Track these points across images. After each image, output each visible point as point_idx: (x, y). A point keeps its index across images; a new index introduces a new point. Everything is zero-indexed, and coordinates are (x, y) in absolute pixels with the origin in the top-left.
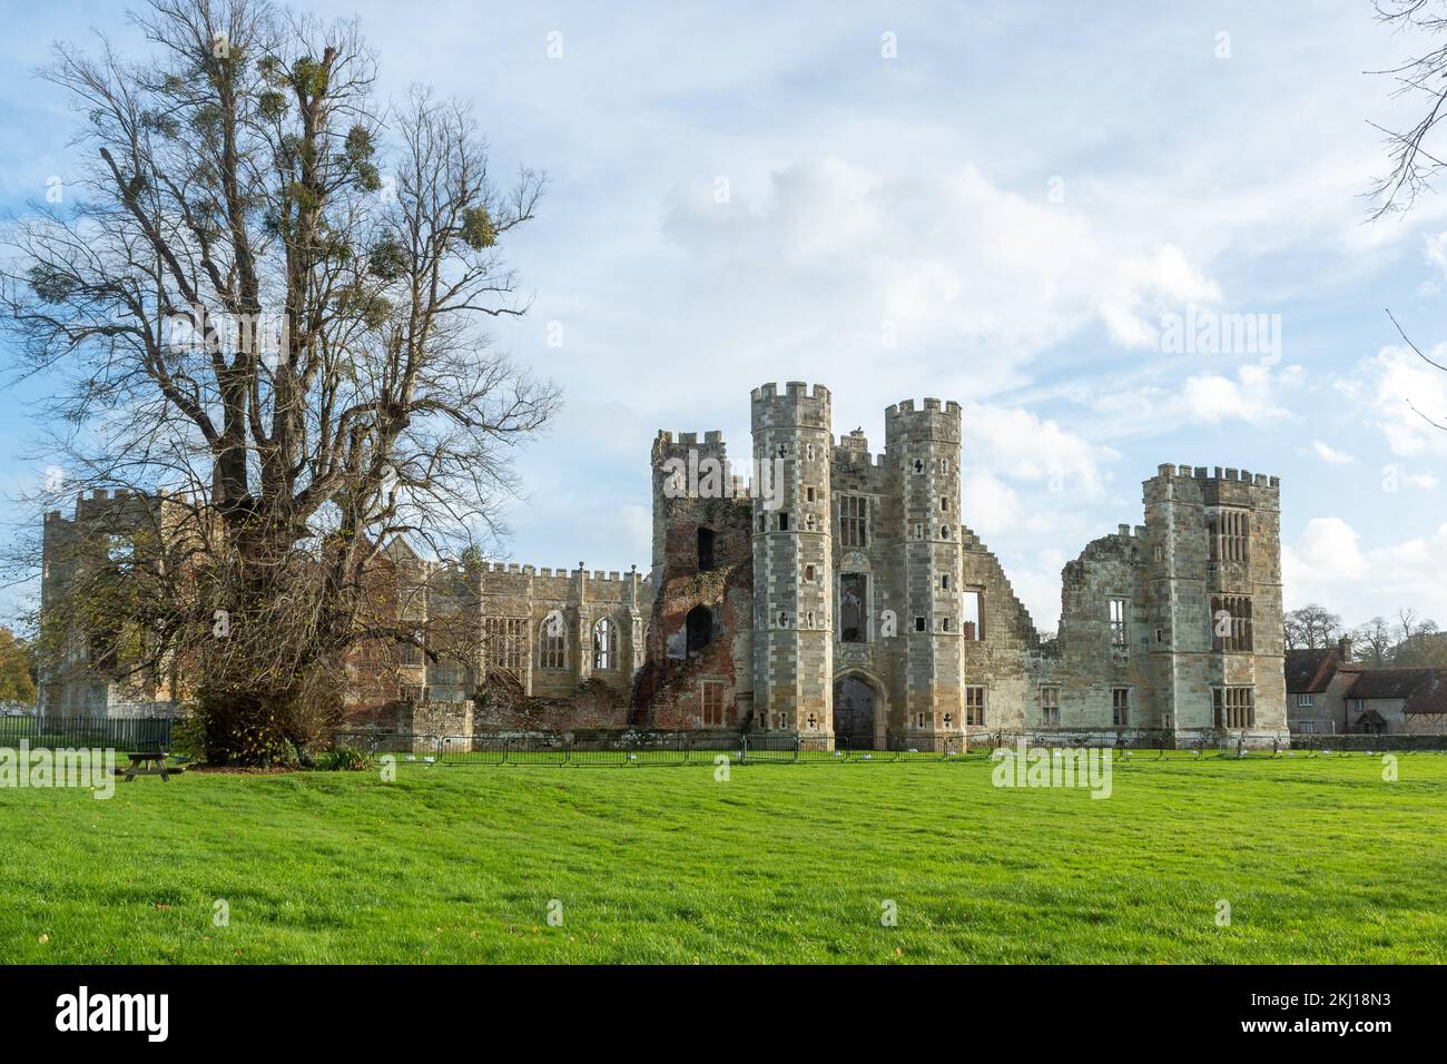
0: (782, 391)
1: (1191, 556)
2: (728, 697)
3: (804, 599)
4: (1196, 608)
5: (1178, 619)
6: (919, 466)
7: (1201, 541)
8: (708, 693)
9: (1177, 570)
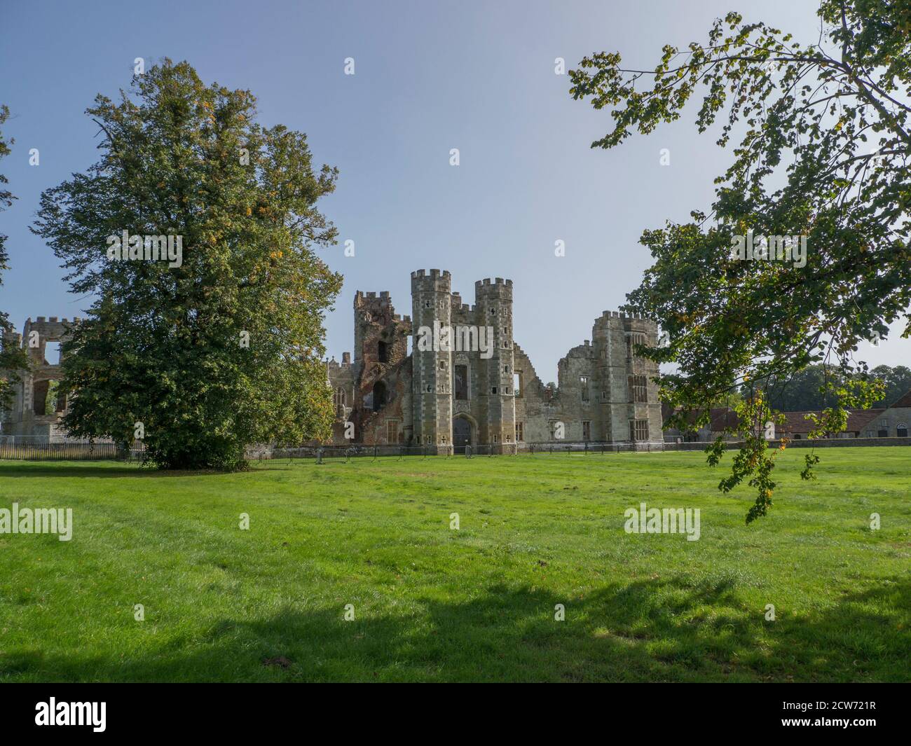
0: (427, 273)
1: (619, 356)
2: (400, 429)
3: (440, 378)
4: (621, 382)
5: (613, 387)
6: (493, 311)
7: (623, 348)
8: (390, 426)
9: (613, 362)
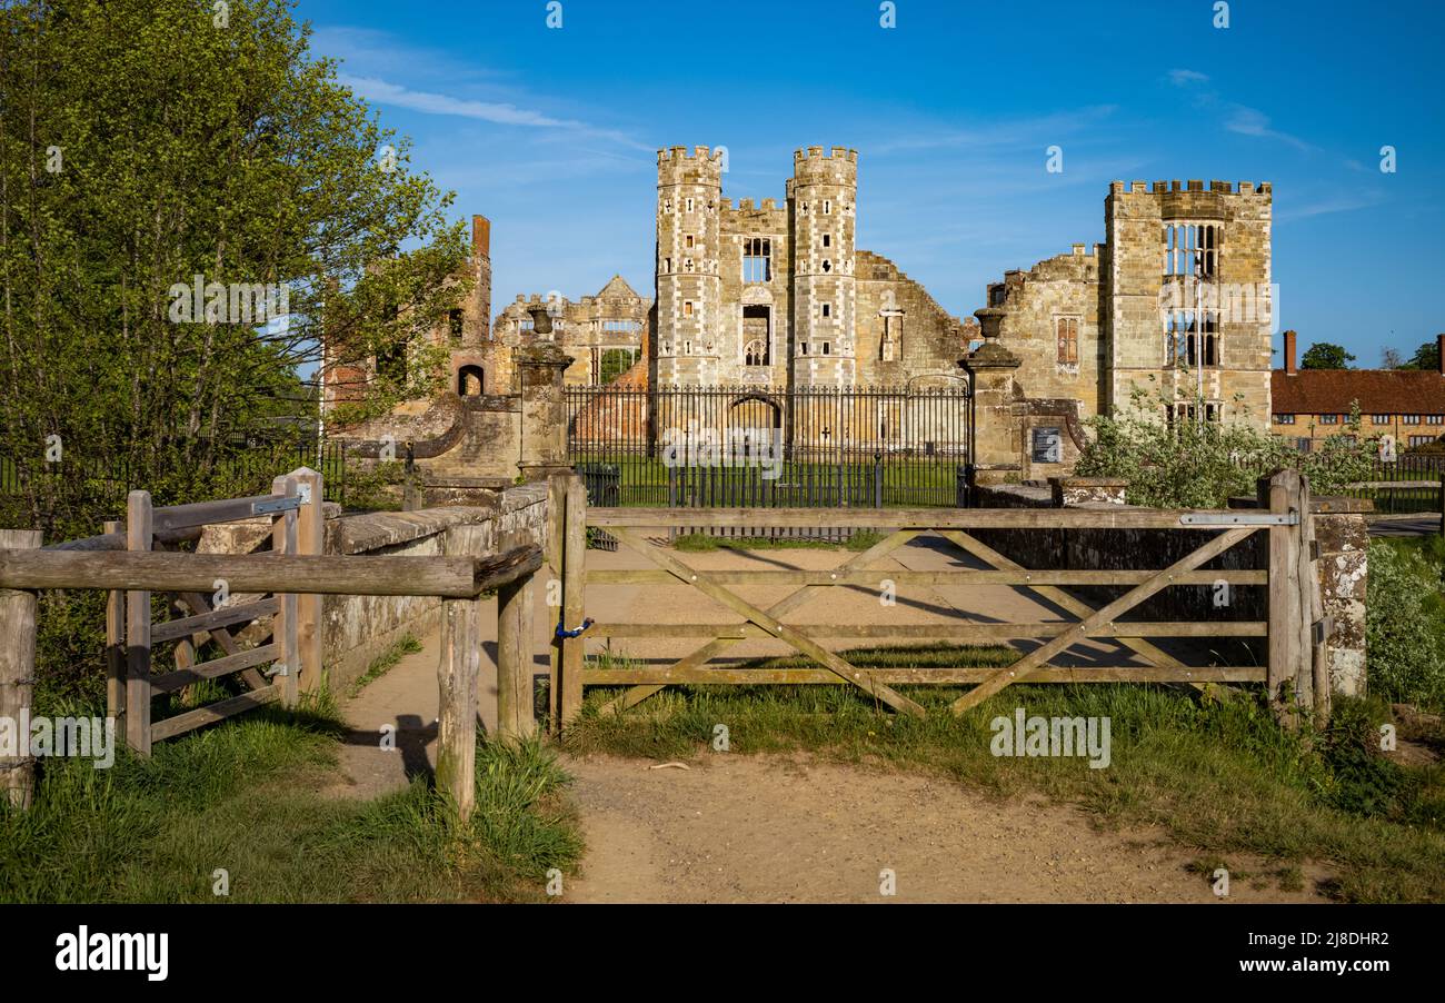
1: (1142, 272)
3: (681, 331)
4: (1147, 324)
5: (1121, 336)
7: (1156, 256)
9: (1123, 287)
